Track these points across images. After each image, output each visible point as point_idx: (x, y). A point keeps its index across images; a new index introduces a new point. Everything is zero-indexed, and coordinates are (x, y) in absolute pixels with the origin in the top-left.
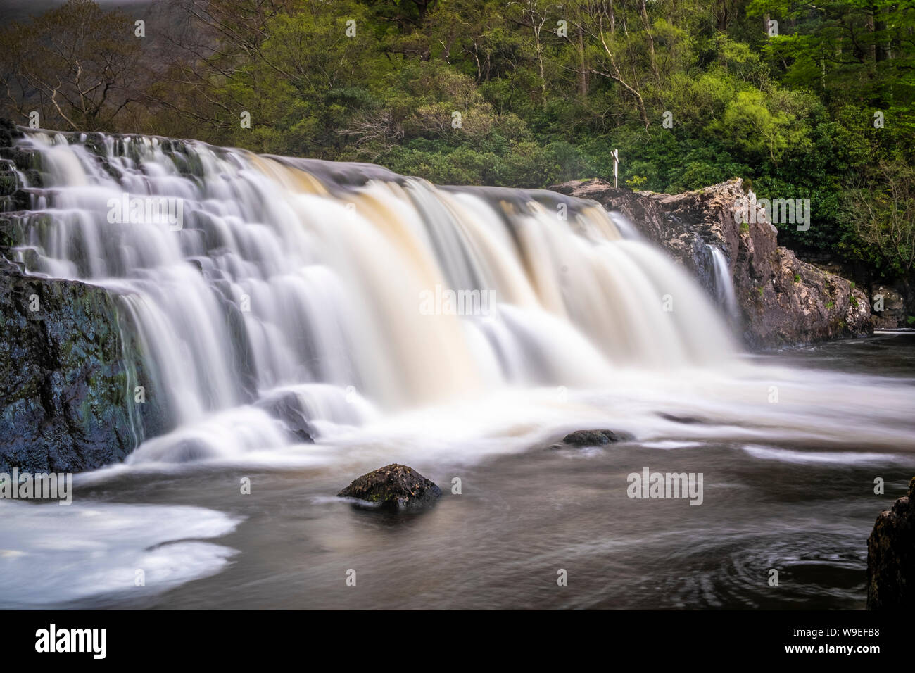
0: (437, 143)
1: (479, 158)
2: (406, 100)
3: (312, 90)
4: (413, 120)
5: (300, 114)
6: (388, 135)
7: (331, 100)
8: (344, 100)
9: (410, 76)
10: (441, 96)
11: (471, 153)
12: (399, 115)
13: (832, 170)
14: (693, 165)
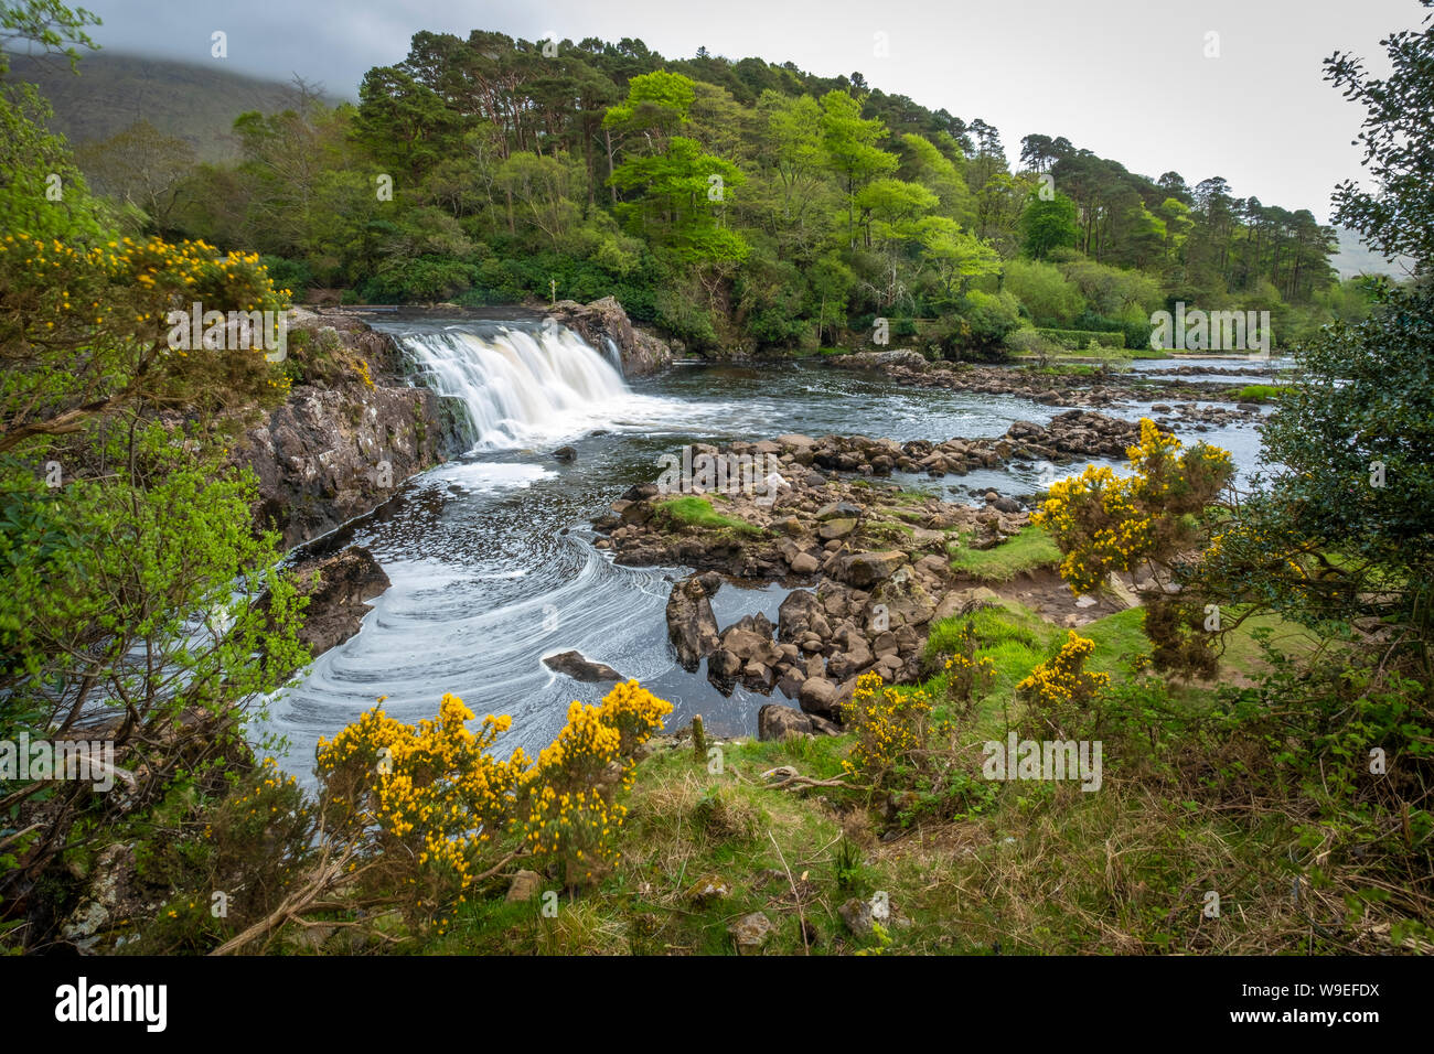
0: (439, 258)
1: (466, 268)
2: (418, 232)
3: (356, 222)
4: (425, 244)
5: (351, 238)
6: (409, 253)
7: (370, 229)
8: (380, 230)
9: (418, 216)
10: (439, 230)
11: (461, 265)
12: (416, 241)
13: (652, 281)
14: (582, 276)
